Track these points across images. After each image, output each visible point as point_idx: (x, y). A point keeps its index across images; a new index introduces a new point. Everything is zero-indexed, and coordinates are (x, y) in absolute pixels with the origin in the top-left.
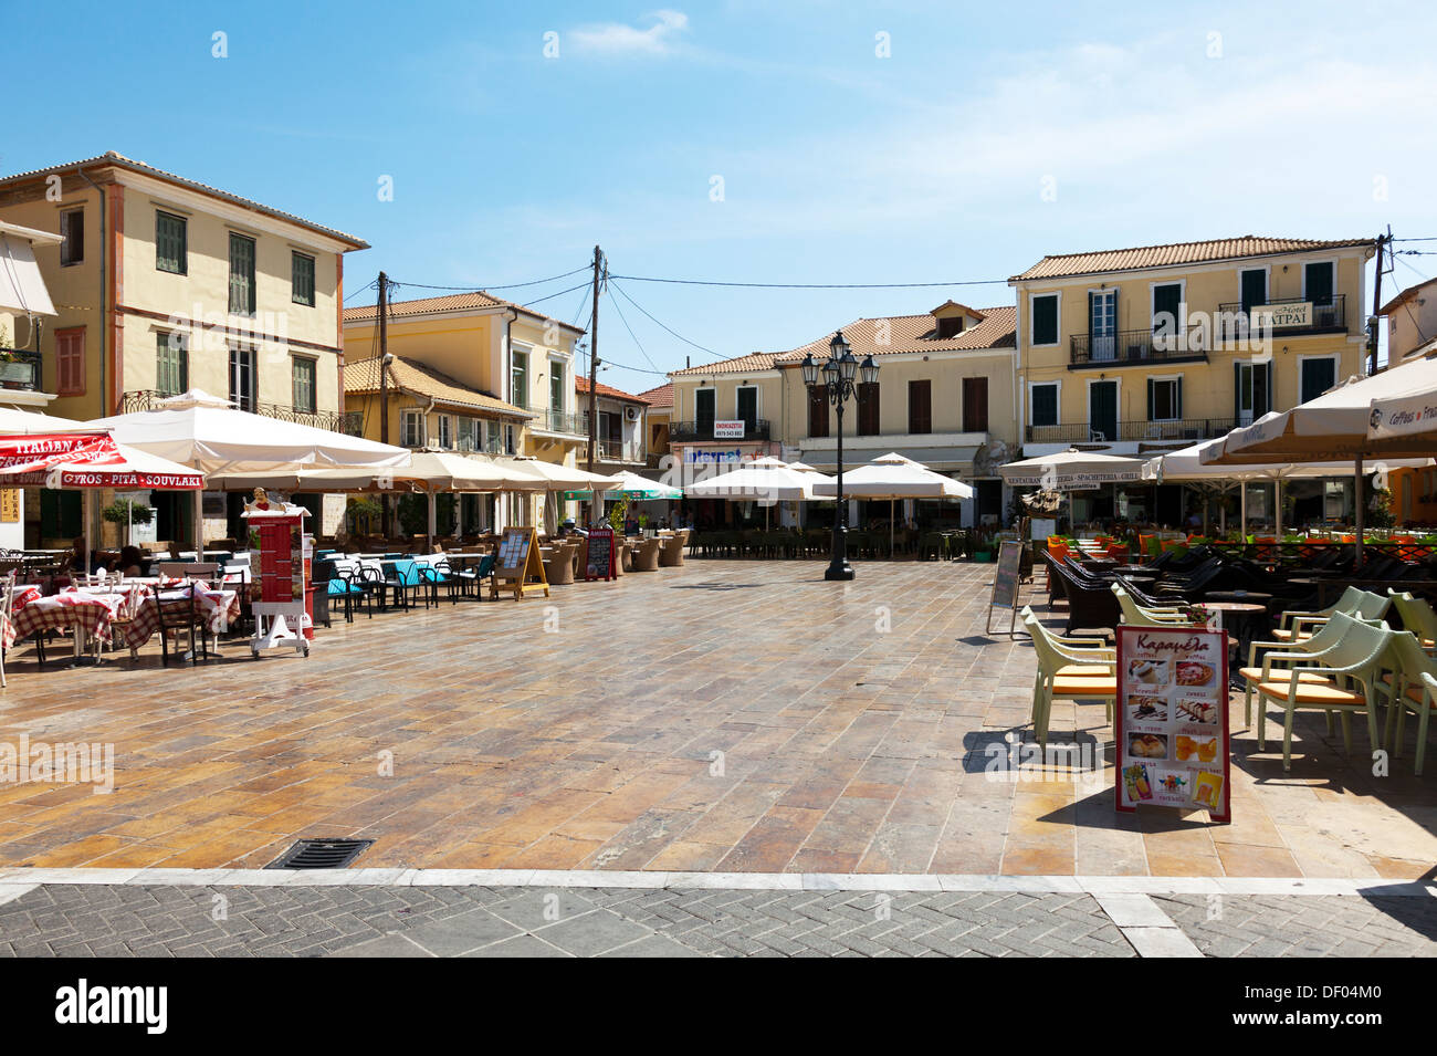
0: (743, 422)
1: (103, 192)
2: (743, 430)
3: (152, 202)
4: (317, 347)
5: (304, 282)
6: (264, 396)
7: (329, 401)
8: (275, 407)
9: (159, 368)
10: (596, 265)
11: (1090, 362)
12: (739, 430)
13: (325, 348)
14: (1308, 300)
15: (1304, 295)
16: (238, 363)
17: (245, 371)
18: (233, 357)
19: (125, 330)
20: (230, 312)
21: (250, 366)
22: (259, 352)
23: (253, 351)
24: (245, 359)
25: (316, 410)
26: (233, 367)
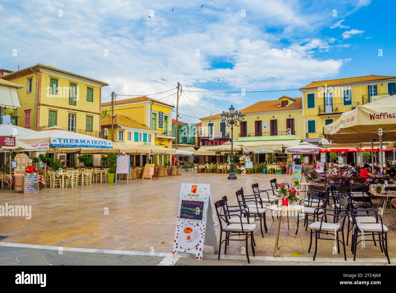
0: (221, 133)
1: (37, 74)
2: (221, 135)
3: (49, 76)
4: (93, 113)
5: (90, 95)
6: (78, 127)
7: (96, 127)
8: (80, 130)
9: (49, 119)
10: (178, 88)
11: (325, 113)
12: (220, 135)
13: (96, 113)
14: (389, 94)
16: (71, 118)
17: (73, 120)
18: (69, 117)
19: (41, 110)
20: (69, 104)
21: (74, 119)
22: (77, 115)
23: (75, 115)
24: (73, 117)
25: (92, 131)
26: (69, 119)
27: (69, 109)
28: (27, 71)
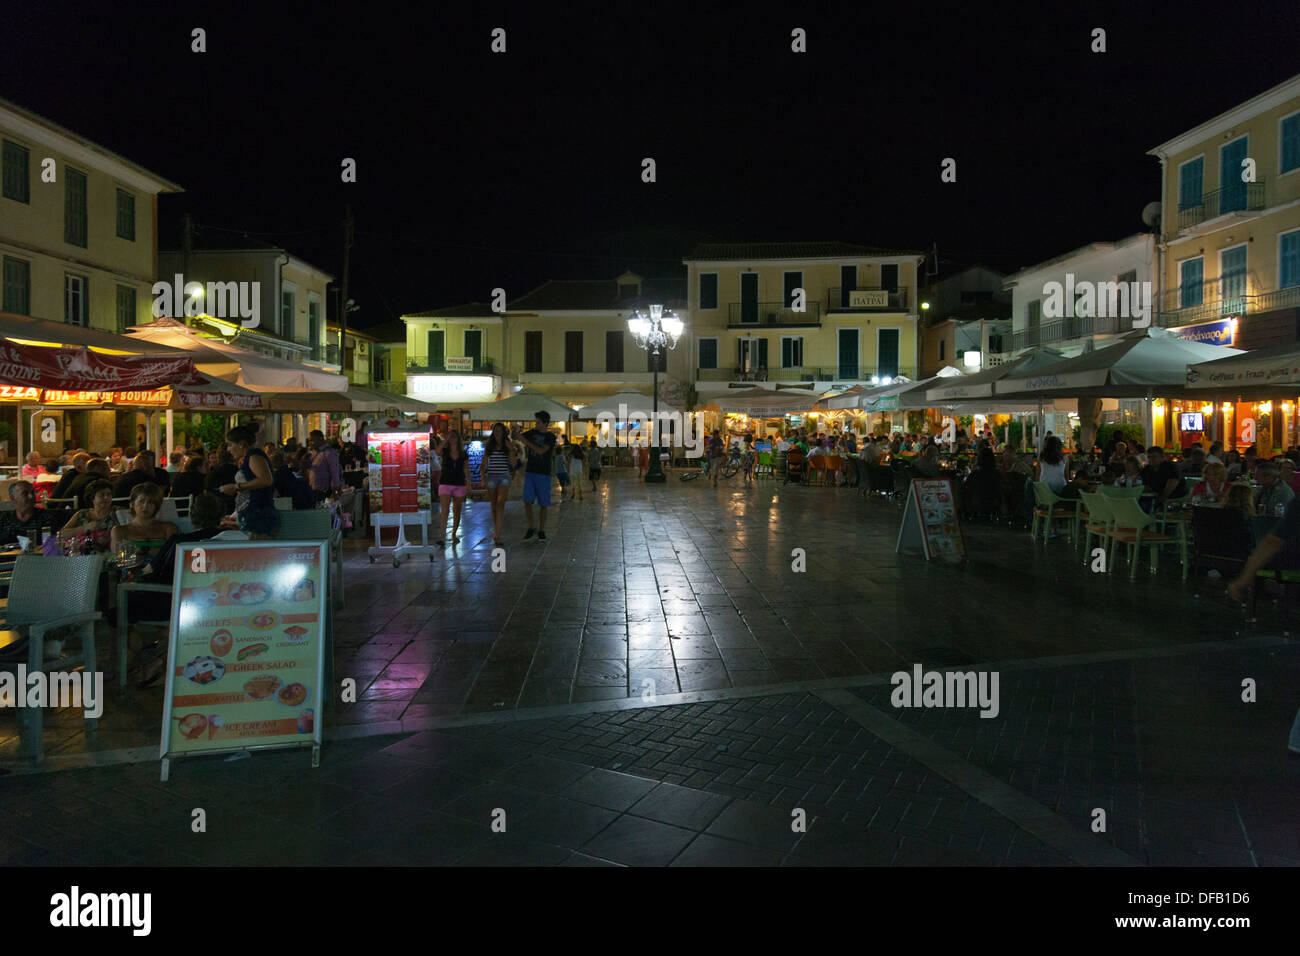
0: (471, 359)
2: (471, 365)
4: (136, 278)
5: (126, 218)
9: (4, 291)
11: (741, 323)
12: (468, 365)
13: (143, 280)
14: (883, 289)
15: (880, 285)
17: (76, 298)
18: (67, 284)
20: (66, 241)
21: (81, 293)
22: (90, 281)
23: (85, 279)
24: (76, 286)
26: (67, 294)
27: (66, 259)
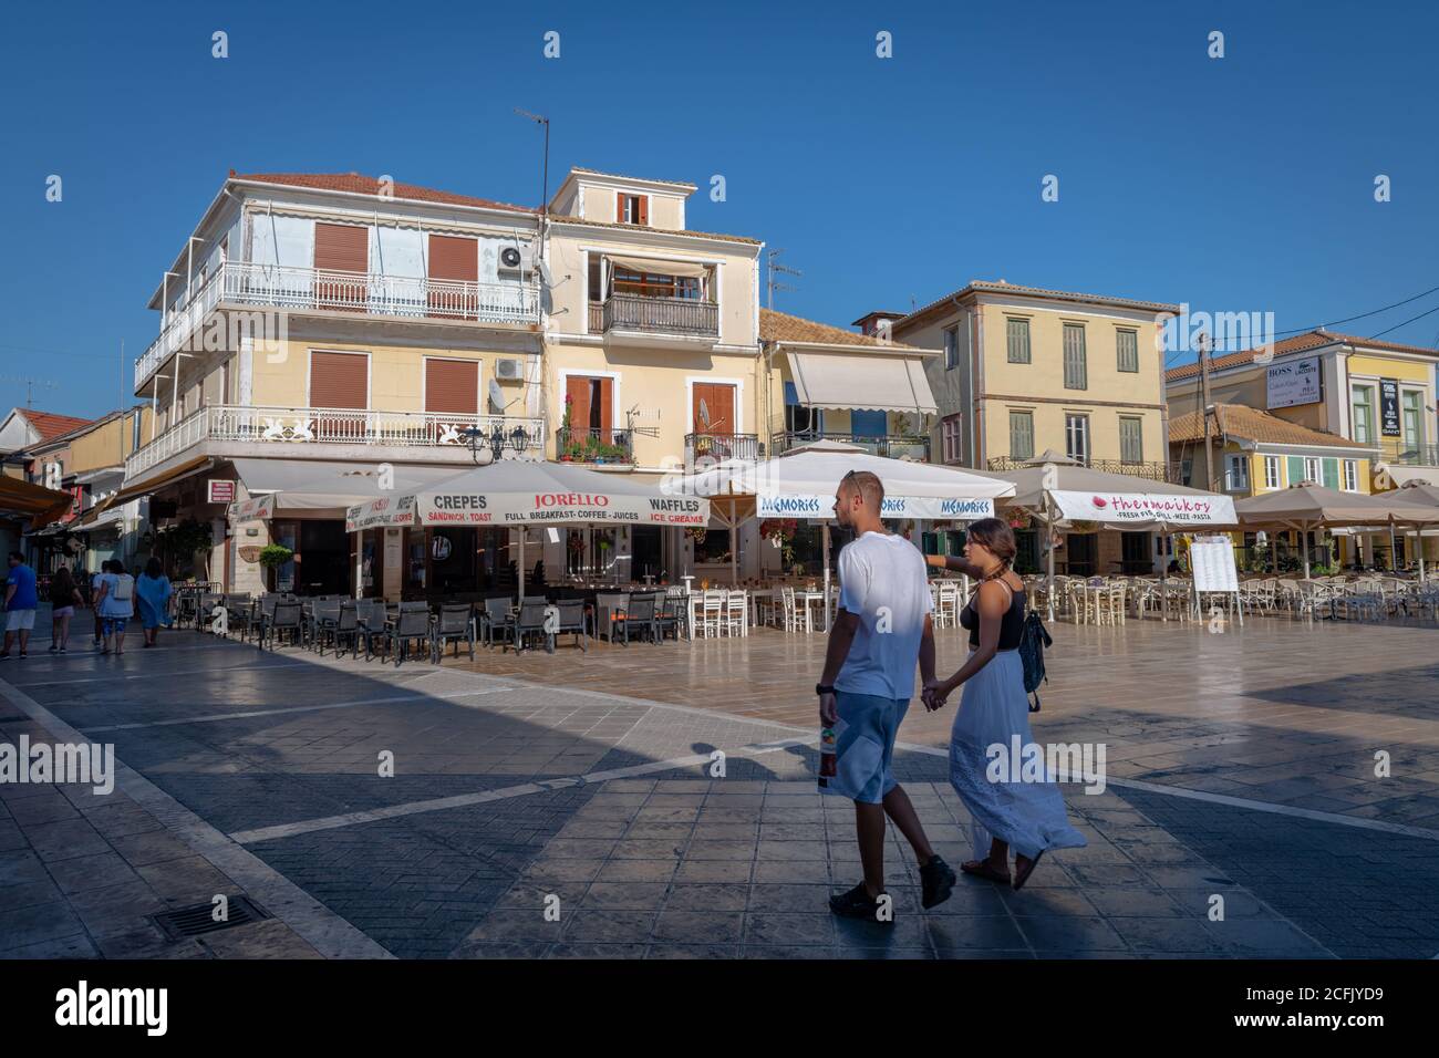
1: (970, 312)
3: (1004, 313)
4: (1140, 406)
5: (1128, 353)
6: (1097, 453)
7: (1155, 451)
8: (1104, 462)
9: (1011, 438)
13: (1149, 407)
16: (1073, 428)
17: (1079, 434)
18: (1069, 424)
19: (987, 412)
20: (1065, 387)
21: (1084, 429)
22: (1091, 417)
23: (1086, 416)
24: (1079, 424)
25: (1141, 463)
26: (1069, 432)
27: (1066, 402)
28: (941, 309)
